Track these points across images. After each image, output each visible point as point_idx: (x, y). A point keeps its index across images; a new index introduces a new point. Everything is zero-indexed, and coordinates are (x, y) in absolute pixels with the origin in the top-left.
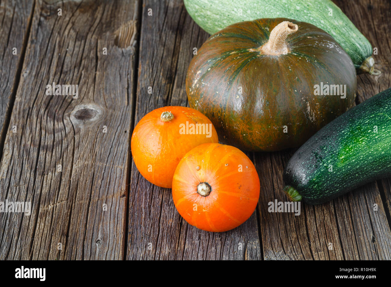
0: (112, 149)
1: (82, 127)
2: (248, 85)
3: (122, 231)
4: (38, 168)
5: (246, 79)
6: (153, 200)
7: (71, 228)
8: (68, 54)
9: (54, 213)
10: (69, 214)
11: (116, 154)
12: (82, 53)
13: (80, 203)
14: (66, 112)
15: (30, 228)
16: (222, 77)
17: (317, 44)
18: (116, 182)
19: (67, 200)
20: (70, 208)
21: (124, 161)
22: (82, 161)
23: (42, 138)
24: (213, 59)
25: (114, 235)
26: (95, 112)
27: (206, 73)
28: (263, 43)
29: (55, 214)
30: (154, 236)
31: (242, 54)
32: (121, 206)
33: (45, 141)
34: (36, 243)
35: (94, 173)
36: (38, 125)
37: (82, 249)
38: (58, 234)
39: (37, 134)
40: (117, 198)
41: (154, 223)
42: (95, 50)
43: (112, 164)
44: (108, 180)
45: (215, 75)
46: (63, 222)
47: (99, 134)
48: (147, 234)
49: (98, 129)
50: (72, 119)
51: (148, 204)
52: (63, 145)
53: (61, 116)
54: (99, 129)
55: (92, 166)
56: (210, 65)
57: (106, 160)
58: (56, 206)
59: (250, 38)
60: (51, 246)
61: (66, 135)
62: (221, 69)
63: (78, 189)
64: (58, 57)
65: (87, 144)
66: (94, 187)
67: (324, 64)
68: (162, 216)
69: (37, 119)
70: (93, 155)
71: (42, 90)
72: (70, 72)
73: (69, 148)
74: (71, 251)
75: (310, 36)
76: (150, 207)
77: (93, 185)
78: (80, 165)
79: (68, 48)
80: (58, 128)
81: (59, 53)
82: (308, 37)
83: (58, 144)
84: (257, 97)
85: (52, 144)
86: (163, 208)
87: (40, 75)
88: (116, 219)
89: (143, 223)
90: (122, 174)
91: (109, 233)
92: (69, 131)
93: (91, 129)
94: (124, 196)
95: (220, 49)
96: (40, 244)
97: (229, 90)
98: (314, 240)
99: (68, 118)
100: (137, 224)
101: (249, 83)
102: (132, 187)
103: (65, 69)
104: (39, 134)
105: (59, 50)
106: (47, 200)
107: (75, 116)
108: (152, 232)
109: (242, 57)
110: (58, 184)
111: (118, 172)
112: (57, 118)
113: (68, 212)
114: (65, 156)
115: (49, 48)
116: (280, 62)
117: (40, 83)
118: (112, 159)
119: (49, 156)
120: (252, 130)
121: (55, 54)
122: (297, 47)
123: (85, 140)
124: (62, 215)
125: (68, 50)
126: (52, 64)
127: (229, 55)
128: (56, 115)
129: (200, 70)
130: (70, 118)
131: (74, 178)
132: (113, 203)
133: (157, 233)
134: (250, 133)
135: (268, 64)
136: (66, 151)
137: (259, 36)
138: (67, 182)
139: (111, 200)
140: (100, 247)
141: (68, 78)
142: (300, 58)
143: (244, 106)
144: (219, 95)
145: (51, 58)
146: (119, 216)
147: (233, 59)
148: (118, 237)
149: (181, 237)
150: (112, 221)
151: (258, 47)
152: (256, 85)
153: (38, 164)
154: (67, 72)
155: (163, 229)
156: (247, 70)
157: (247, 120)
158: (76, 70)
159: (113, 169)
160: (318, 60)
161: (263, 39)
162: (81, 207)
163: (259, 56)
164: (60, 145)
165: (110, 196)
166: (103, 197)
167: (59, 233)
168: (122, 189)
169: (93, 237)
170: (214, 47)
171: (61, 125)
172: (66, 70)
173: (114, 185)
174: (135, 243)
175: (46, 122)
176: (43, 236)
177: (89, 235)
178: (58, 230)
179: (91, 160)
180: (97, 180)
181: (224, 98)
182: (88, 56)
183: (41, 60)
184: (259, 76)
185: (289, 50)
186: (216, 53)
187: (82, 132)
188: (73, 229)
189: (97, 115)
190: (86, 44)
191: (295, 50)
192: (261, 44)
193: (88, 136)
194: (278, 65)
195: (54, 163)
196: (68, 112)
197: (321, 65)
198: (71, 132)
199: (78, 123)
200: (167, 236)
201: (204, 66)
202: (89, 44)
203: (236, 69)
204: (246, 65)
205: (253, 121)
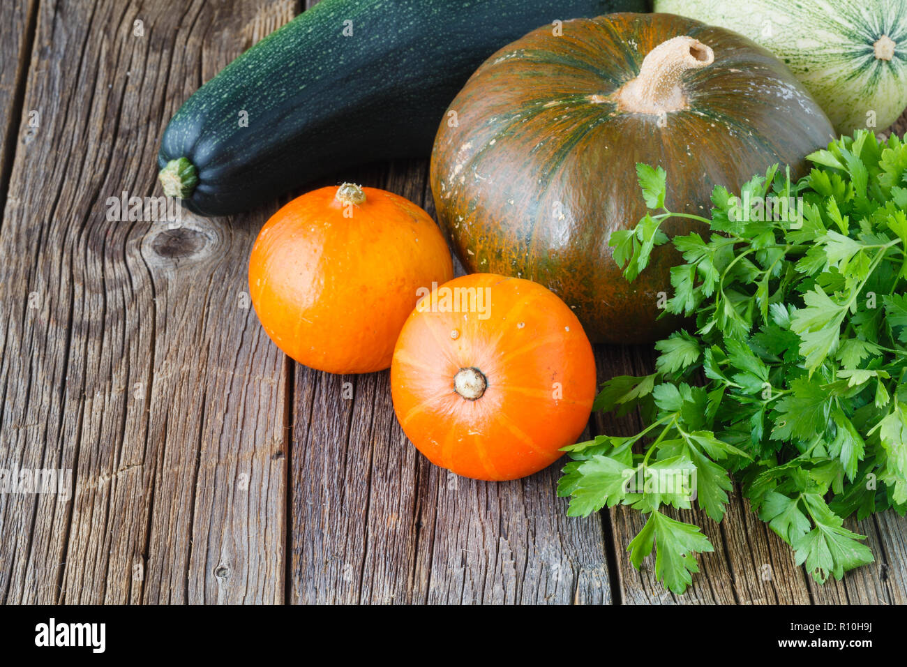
0: (246, 333)
1: (170, 275)
2: (587, 188)
3: (279, 545)
4: (70, 381)
5: (583, 175)
6: (348, 466)
7: (154, 536)
8: (130, 85)
9: (112, 496)
10: (148, 499)
11: (257, 346)
12: (164, 83)
13: (174, 472)
14: (130, 236)
15: (57, 536)
16: (525, 166)
17: (753, 87)
18: (260, 420)
19: (143, 464)
20: (152, 485)
21: (278, 366)
22: (174, 364)
23: (76, 304)
24: (503, 115)
25: (260, 557)
26: (202, 237)
27: (484, 150)
28: (624, 79)
29: (115, 501)
30: (355, 558)
31: (573, 110)
32: (274, 482)
33: (83, 311)
34: (71, 575)
35: (205, 395)
36: (66, 270)
37: (182, 591)
38: (123, 551)
39: (63, 293)
40: (263, 462)
41: (355, 524)
42: (195, 76)
43: (248, 372)
44: (241, 414)
45: (507, 158)
46: (135, 520)
47: (214, 293)
48: (337, 554)
49: (210, 282)
50: (147, 256)
51: (338, 477)
52: (127, 322)
53: (119, 248)
54: (212, 281)
55: (200, 376)
56: (495, 132)
57: (233, 360)
58: (117, 479)
59: (593, 68)
60: (109, 582)
61: (134, 297)
62: (521, 145)
63: (168, 434)
64: (106, 93)
65: (184, 319)
66: (206, 431)
67: (770, 142)
68: (371, 505)
69: (62, 254)
70: (201, 349)
71: (70, 178)
72: (138, 132)
73: (141, 330)
74: (157, 595)
75: (736, 66)
76: (341, 483)
77: (204, 426)
78: (170, 375)
79: (129, 69)
80: (113, 277)
81: (108, 83)
82: (733, 70)
83: (114, 319)
84: (609, 219)
85: (99, 319)
86: (373, 486)
87: (63, 139)
88: (263, 512)
89: (327, 525)
90: (274, 399)
91: (246, 549)
92: (142, 285)
93: (192, 282)
94: (279, 454)
95: (519, 92)
96: (80, 577)
97: (540, 197)
98: (741, 568)
99: (136, 252)
100: (313, 528)
101: (590, 184)
102: (298, 433)
103: (124, 125)
104: (68, 293)
105: (109, 77)
106: (93, 463)
107: (154, 247)
108: (349, 548)
109: (574, 117)
110: (119, 422)
111: (262, 394)
112: (111, 252)
113: (145, 496)
114: (133, 349)
115: (83, 69)
116: (663, 134)
117: (65, 160)
118: (249, 358)
119: (94, 349)
120: (592, 298)
121: (100, 85)
122: (706, 94)
123: (179, 310)
124: (132, 502)
125: (129, 74)
126: (93, 110)
127: (540, 111)
128: (108, 244)
129: (469, 141)
130: (143, 252)
131: (158, 406)
132: (254, 472)
133: (362, 551)
134: (587, 304)
135: (636, 137)
136: (136, 338)
137: (613, 62)
138: (141, 418)
139: (249, 466)
140: (227, 586)
141: (132, 148)
142: (713, 125)
143: (575, 239)
144: (516, 208)
145: (89, 95)
146: (269, 507)
147: (552, 121)
148: (268, 561)
149: (418, 558)
150: (253, 518)
151: (612, 91)
152: (607, 190)
153: (69, 370)
154: (129, 132)
155: (376, 538)
156: (586, 150)
157: (581, 272)
158: (152, 127)
159: (251, 384)
160: (755, 131)
161: (624, 71)
162: (176, 483)
163: (614, 115)
164: (120, 322)
165: (246, 454)
166: (229, 456)
167: (125, 547)
168: (275, 438)
169: (209, 560)
170: (506, 87)
171: (120, 269)
172: (128, 127)
173: (254, 426)
174: (309, 577)
175: (83, 261)
176: (88, 555)
177: (198, 554)
178: (124, 540)
179: (197, 360)
180: (213, 413)
181: (529, 217)
182: (179, 91)
183: (66, 100)
184: (614, 168)
185: (686, 102)
186: (509, 101)
187: (172, 290)
188: (158, 540)
189: (206, 246)
190: (174, 59)
191: (700, 103)
192: (618, 85)
193: (187, 298)
194: (659, 141)
195: (107, 367)
196: (135, 238)
197: (762, 145)
198: (146, 289)
199: (161, 265)
200: (385, 557)
201: (479, 133)
202: (179, 60)
203: (559, 146)
204: (583, 139)
205: (596, 276)
